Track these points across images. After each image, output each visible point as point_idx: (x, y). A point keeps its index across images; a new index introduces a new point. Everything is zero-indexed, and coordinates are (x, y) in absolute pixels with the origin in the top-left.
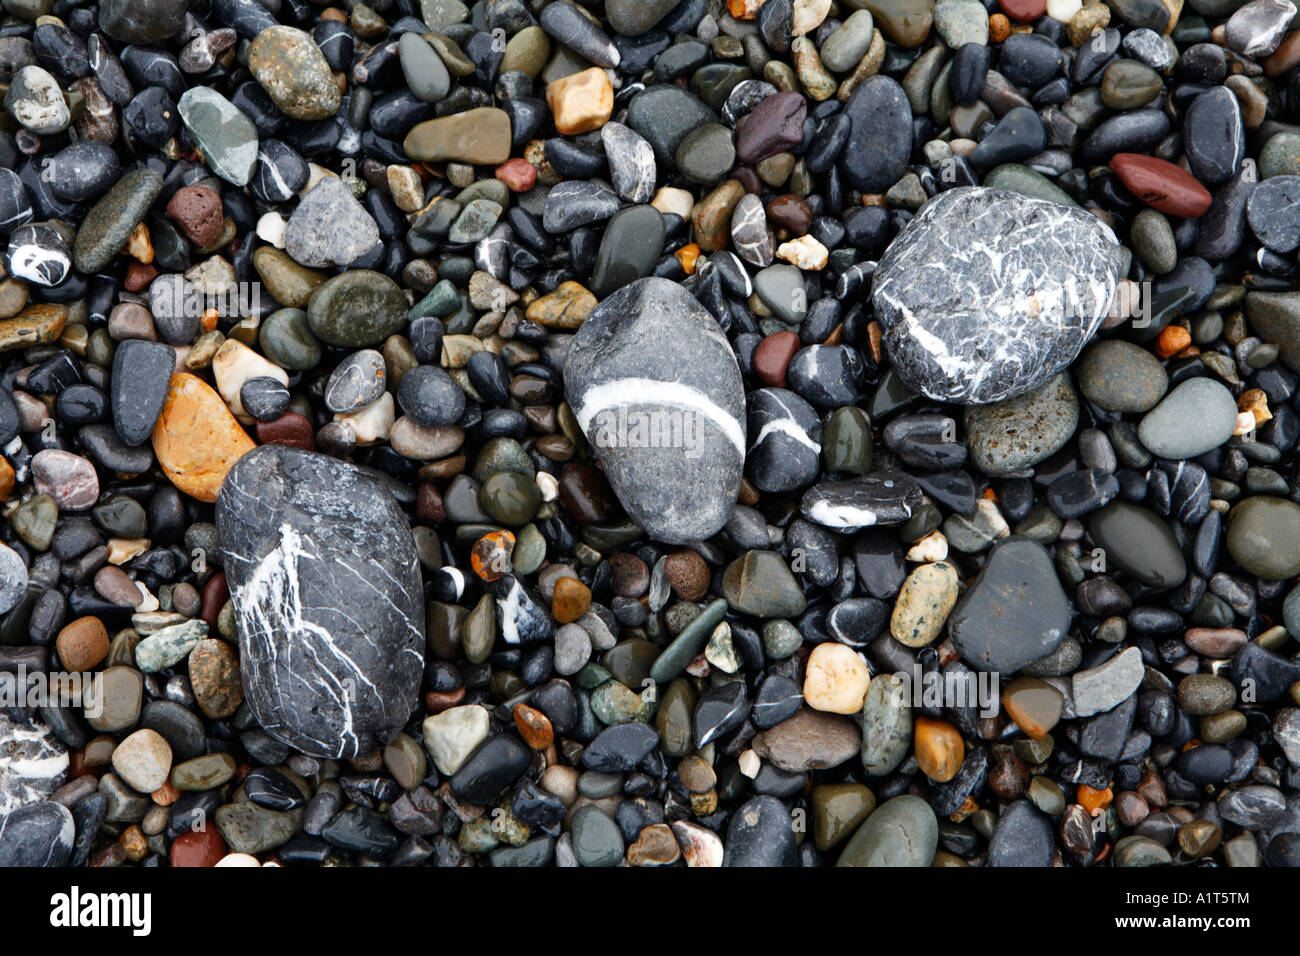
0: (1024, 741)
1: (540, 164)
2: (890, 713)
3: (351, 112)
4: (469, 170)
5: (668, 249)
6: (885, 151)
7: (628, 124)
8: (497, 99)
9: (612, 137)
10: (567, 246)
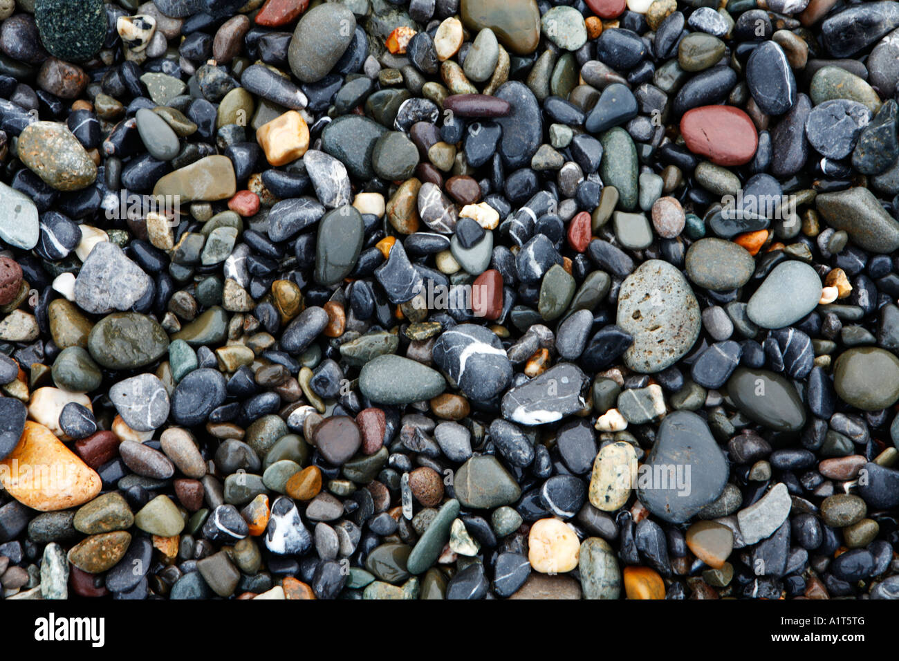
0: (709, 571)
1: (261, 192)
2: (599, 567)
3: (107, 178)
4: (207, 207)
5: (370, 242)
6: (522, 137)
7: (323, 150)
8: (219, 147)
9: (313, 163)
10: (292, 252)
